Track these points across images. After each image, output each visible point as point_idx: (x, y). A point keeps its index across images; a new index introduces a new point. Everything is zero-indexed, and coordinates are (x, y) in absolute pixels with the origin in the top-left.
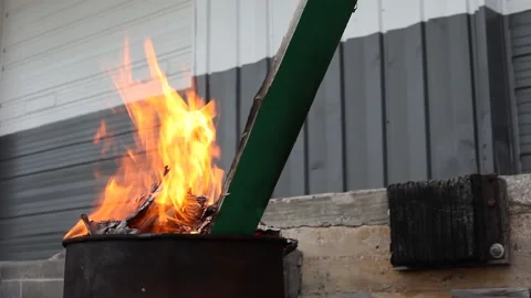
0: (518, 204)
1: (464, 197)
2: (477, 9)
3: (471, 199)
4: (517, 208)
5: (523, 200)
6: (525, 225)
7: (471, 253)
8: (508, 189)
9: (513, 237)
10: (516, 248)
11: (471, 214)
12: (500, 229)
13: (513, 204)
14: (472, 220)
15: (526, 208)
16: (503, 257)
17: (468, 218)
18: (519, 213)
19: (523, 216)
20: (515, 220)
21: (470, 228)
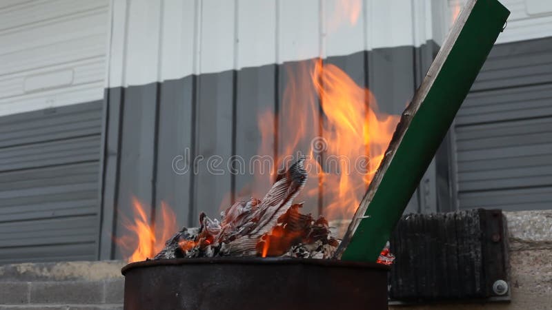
0: (519, 240)
1: (473, 231)
2: (424, 42)
3: (479, 234)
4: (517, 245)
5: (524, 237)
6: (525, 262)
7: (478, 289)
8: (509, 225)
9: (514, 274)
10: (517, 285)
11: (479, 249)
12: (504, 266)
13: (513, 240)
14: (479, 255)
15: (526, 245)
16: (506, 295)
17: (476, 254)
18: (520, 249)
19: (522, 253)
20: (515, 257)
21: (478, 263)
